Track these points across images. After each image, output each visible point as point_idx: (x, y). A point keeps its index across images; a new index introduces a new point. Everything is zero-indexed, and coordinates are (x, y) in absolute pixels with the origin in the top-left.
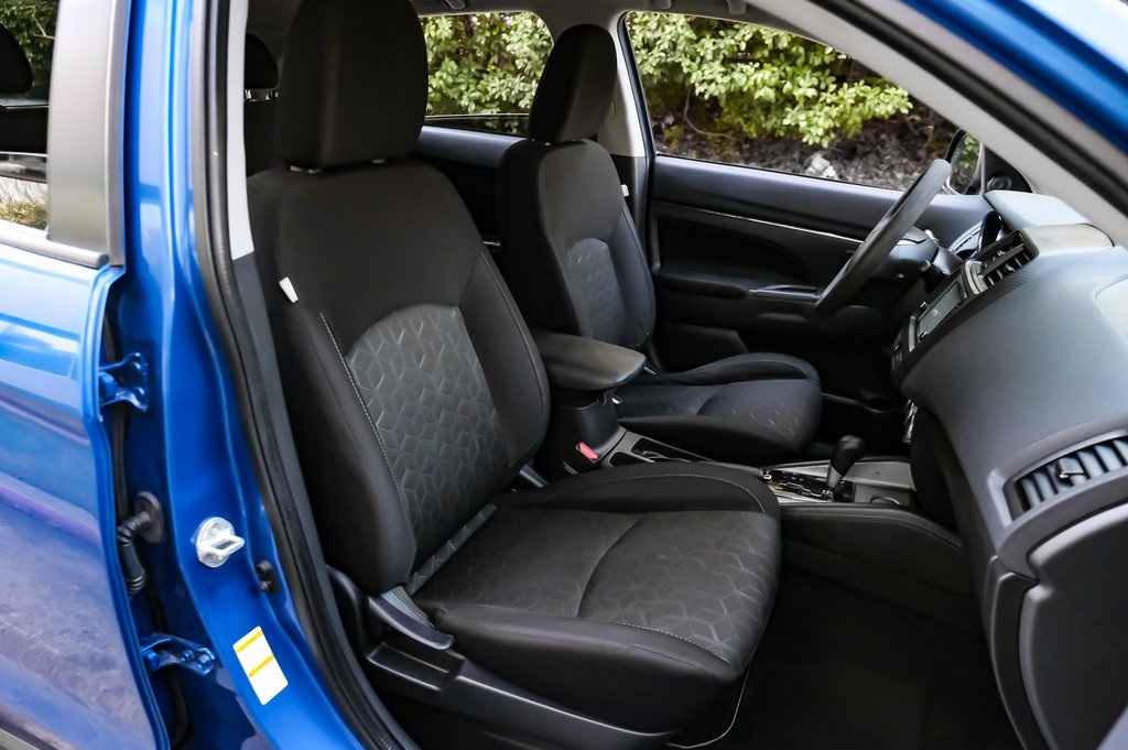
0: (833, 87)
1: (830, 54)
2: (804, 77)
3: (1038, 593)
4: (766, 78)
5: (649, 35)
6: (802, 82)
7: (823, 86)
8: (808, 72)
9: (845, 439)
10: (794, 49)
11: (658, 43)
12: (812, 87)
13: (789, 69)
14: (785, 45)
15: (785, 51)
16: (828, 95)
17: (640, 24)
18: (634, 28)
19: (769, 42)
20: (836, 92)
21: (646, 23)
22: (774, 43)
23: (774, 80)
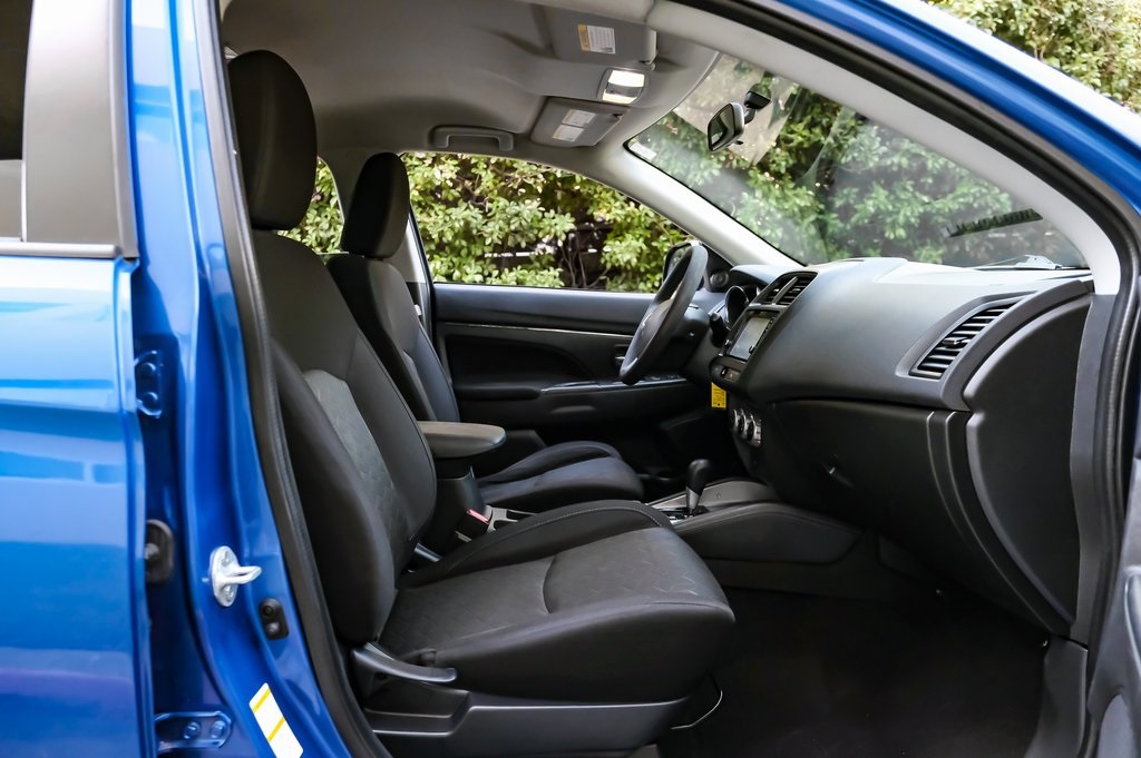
0: (496, 273)
1: (490, 245)
2: (470, 265)
3: (975, 420)
4: (438, 267)
5: (322, 234)
6: (468, 270)
7: (486, 273)
8: (473, 261)
9: (694, 463)
10: (457, 242)
11: (332, 241)
12: (478, 273)
13: (455, 260)
14: (450, 238)
15: (449, 244)
16: (493, 279)
17: (311, 224)
18: (307, 228)
19: (435, 236)
20: (499, 276)
21: (318, 224)
22: (440, 239)
23: (444, 270)
